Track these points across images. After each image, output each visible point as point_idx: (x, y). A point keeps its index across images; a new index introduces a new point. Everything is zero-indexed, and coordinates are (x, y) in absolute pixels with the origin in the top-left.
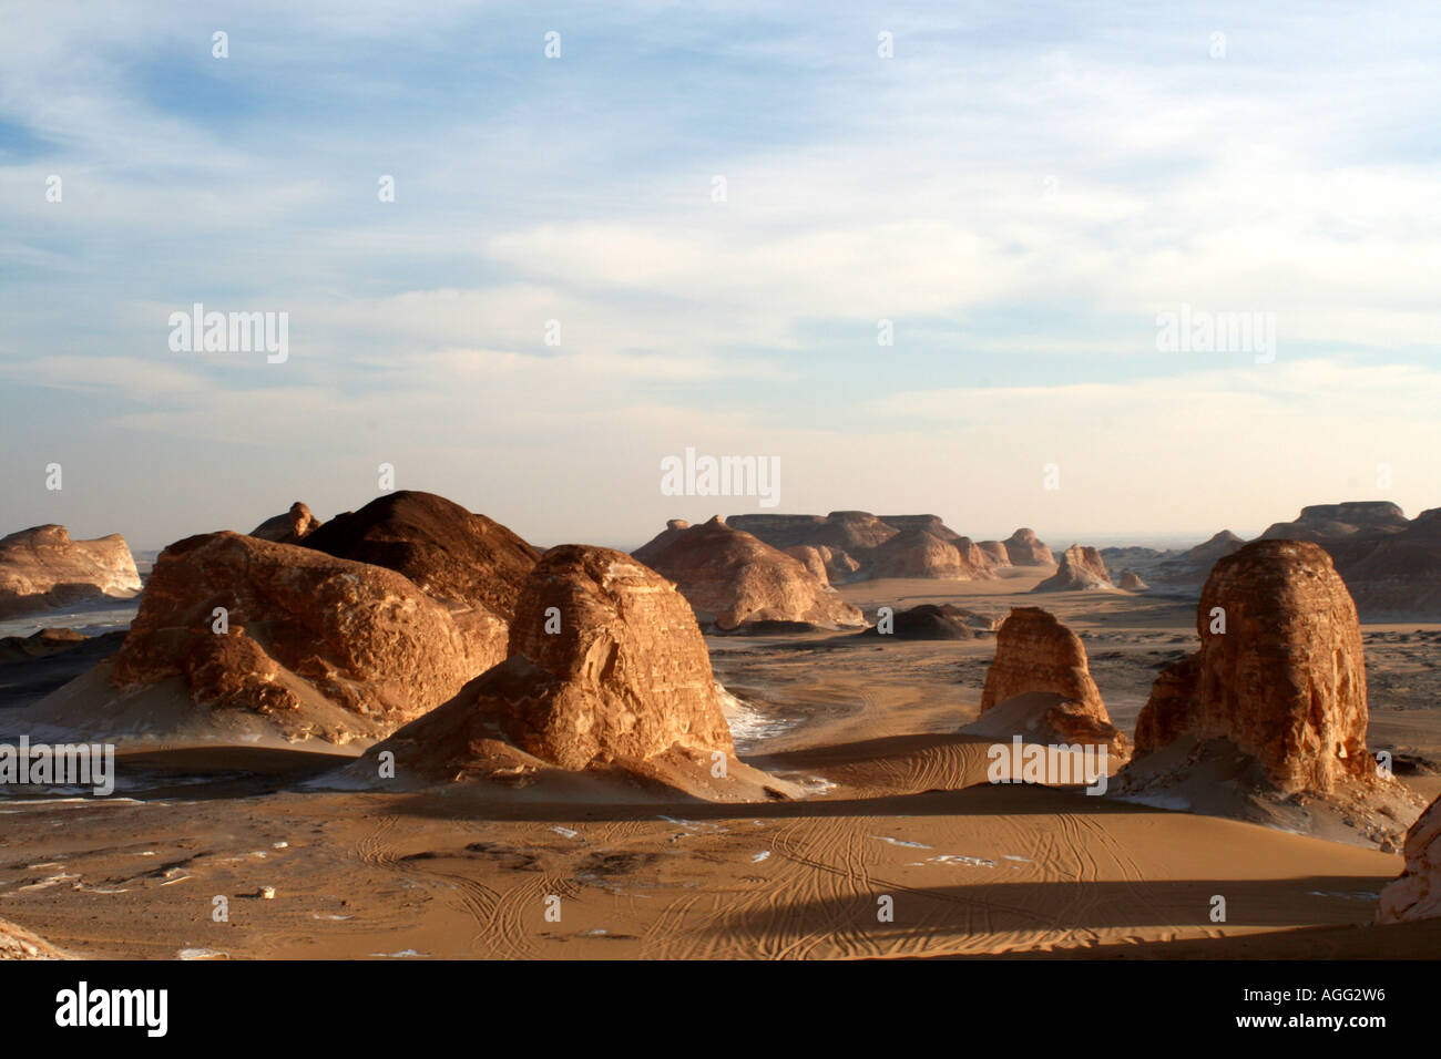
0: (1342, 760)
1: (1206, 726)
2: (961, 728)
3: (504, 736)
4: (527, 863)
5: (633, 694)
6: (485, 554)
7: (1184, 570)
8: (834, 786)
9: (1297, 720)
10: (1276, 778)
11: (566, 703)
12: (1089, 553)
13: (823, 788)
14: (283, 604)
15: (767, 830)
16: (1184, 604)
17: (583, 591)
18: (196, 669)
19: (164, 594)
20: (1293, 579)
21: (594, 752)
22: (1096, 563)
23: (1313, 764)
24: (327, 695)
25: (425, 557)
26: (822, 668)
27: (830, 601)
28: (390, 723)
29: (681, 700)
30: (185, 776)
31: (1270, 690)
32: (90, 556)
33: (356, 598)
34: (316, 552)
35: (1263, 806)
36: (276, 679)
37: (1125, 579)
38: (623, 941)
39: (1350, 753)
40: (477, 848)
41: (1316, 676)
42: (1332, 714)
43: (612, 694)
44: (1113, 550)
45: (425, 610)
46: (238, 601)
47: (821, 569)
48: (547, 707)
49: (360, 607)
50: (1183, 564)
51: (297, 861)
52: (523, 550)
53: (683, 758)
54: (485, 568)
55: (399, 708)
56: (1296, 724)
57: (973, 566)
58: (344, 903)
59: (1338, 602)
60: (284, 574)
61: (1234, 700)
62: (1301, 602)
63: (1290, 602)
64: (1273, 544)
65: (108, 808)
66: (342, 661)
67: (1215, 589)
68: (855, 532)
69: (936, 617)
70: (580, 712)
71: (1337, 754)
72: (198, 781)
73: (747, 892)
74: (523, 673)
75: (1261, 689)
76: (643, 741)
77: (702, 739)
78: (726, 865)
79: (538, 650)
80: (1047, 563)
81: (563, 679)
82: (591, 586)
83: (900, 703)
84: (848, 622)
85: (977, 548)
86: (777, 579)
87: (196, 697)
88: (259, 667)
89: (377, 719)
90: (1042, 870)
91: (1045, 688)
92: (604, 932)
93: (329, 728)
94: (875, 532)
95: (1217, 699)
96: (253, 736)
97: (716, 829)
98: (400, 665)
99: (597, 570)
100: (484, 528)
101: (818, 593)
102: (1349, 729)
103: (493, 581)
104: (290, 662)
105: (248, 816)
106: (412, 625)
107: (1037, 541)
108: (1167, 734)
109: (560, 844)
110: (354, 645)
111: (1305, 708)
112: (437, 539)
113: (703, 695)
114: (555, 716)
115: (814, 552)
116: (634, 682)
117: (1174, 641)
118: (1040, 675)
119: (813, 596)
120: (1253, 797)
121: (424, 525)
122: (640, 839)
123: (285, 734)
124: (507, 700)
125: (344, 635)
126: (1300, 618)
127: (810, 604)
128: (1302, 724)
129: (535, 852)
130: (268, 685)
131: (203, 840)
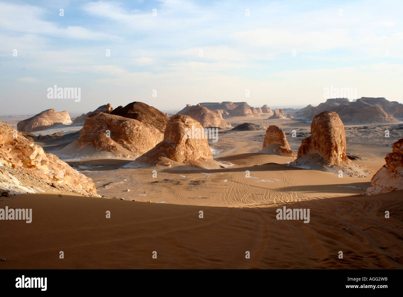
0: (341, 158)
1: (313, 151)
2: (259, 151)
3: (166, 156)
4: (178, 183)
5: (192, 146)
6: (154, 115)
7: (301, 114)
8: (234, 165)
9: (332, 150)
10: (328, 162)
11: (179, 149)
12: (280, 110)
13: (232, 165)
14: (114, 128)
15: (224, 175)
16: (301, 121)
17: (181, 125)
18: (96, 142)
19: (88, 126)
20: (331, 120)
21: (185, 159)
22: (282, 113)
23: (336, 159)
24: (124, 147)
25: (141, 116)
26: (224, 138)
27: (224, 122)
28: (138, 153)
29: (202, 147)
30: (97, 165)
31: (327, 144)
32: (60, 115)
33: (129, 126)
34: (120, 116)
35: (326, 168)
36: (113, 144)
37: (288, 116)
38: (206, 199)
39: (343, 156)
40: (166, 180)
41: (336, 140)
42: (339, 148)
43: (188, 147)
44: (285, 109)
45: (144, 128)
46: (104, 127)
47: (221, 115)
48: (174, 149)
49: (130, 128)
50: (301, 112)
51: (130, 184)
52: (161, 114)
53: (203, 160)
54: (154, 118)
55: (139, 150)
56: (332, 151)
57: (254, 113)
58: (145, 192)
59: (340, 125)
60: (114, 121)
61: (319, 146)
62: (333, 125)
63: (331, 125)
64: (327, 113)
65: (85, 173)
66: (127, 140)
67: (315, 123)
68: (228, 106)
69: (248, 126)
70: (182, 151)
71: (340, 157)
72: (100, 166)
73: (226, 188)
74: (169, 142)
75: (325, 144)
76: (194, 156)
77: (206, 156)
78: (219, 183)
79: (172, 137)
80: (270, 112)
81: (178, 144)
82: (182, 124)
83: (243, 146)
84: (228, 127)
85: (255, 110)
86: (212, 118)
87: (97, 148)
88: (110, 141)
89: (135, 152)
90: (283, 183)
91: (277, 143)
92: (201, 197)
93: (125, 154)
94: (232, 106)
95: (315, 145)
96: (109, 156)
97: (214, 175)
98: (139, 140)
99: (184, 120)
100: (153, 109)
101: (221, 121)
102: (343, 151)
103: (156, 121)
104: (116, 140)
105: (115, 174)
106: (141, 132)
107: (268, 107)
108: (305, 153)
109: (182, 179)
110: (130, 136)
111: (334, 147)
112: (143, 112)
113: (206, 146)
114: (176, 151)
115: (219, 111)
116: (192, 144)
117: (300, 130)
118: (276, 140)
119: (220, 121)
120: (324, 166)
121: (140, 109)
122: (199, 178)
123: (116, 156)
124: (166, 148)
125: (127, 134)
126: (333, 129)
127: (220, 123)
128: (334, 151)
129: (179, 181)
130: (112, 146)
131: (108, 180)
